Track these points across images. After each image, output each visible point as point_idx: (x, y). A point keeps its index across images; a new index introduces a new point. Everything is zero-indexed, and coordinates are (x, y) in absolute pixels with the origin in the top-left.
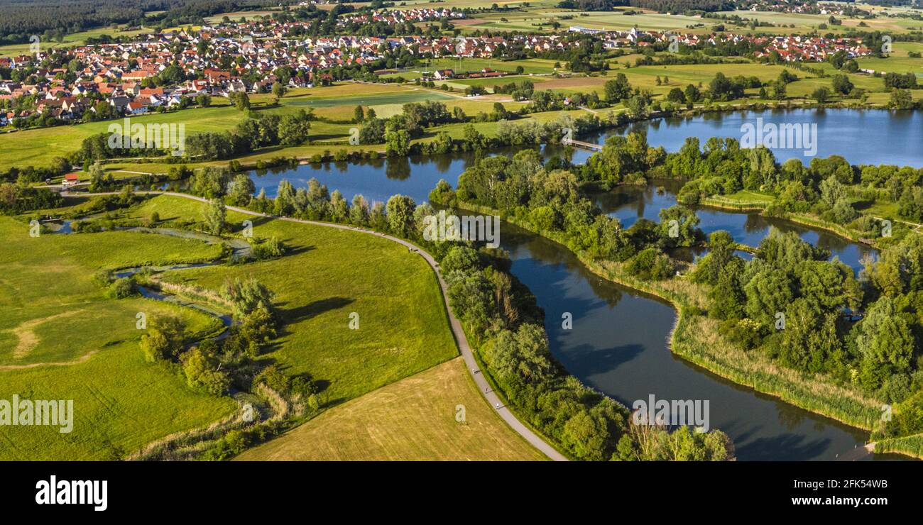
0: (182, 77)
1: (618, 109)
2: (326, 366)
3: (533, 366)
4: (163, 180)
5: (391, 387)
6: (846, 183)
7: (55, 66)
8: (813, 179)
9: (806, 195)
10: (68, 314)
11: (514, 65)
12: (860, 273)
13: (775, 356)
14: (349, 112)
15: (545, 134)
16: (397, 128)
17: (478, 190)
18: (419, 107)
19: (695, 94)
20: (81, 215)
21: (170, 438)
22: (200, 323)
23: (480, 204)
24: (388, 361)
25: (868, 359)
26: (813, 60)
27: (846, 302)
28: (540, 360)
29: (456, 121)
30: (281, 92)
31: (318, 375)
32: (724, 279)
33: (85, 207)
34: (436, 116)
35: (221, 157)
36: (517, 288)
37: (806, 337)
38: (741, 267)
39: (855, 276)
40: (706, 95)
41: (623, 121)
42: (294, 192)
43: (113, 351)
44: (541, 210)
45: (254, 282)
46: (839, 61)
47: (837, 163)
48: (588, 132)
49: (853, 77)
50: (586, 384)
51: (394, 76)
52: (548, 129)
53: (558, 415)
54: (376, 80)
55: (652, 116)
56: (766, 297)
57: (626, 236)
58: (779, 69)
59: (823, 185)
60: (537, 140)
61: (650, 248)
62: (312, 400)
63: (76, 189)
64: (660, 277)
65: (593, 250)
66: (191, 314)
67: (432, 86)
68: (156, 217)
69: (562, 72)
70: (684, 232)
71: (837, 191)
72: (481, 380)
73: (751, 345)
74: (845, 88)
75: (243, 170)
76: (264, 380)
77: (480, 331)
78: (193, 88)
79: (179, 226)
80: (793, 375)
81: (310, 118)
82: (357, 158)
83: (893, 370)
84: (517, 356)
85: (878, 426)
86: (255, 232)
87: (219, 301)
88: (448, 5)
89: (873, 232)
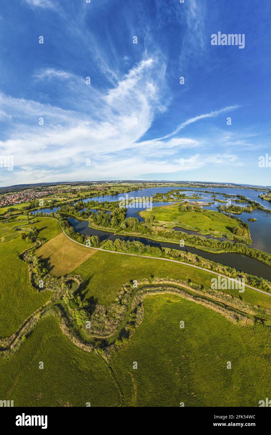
0: (21, 199)
1: (79, 198)
2: (45, 236)
3: (72, 232)
4: (19, 214)
5: (54, 238)
6: (107, 204)
7: (2, 199)
8: (103, 204)
9: (103, 206)
10: (8, 235)
11: (65, 194)
13: (102, 226)
16: (51, 203)
17: (62, 210)
18: (53, 200)
19: (88, 195)
21: (26, 250)
22: (27, 233)
24: (54, 234)
25: (113, 224)
26: (102, 190)
27: (109, 218)
29: (58, 202)
30: (35, 200)
31: (44, 238)
32: (94, 217)
33: (9, 219)
34: (56, 201)
35: (27, 210)
36: (69, 222)
37: (105, 223)
38: (96, 216)
39: (110, 215)
41: (80, 200)
42: (38, 213)
43: (16, 239)
44: (71, 212)
45: (34, 226)
46: (105, 190)
47: (106, 202)
48: (75, 201)
50: (79, 233)
51: (50, 197)
52: (70, 202)
53: (77, 237)
54: (47, 197)
55: (83, 199)
56: (100, 219)
57: (81, 214)
58: (98, 191)
61: (85, 215)
62: (44, 241)
63: (7, 216)
64: (86, 218)
65: (78, 216)
66: (26, 232)
67: (55, 197)
68: (19, 219)
69: (71, 194)
70: (89, 212)
72: (66, 235)
73: (99, 225)
74: (106, 193)
75: (30, 211)
76: (37, 240)
77: (65, 228)
79: (22, 220)
80: (104, 228)
82: (46, 208)
83: (116, 225)
84: (70, 231)
85: (115, 232)
86: (33, 219)
87: (29, 230)
88: (56, 186)
89: (111, 209)
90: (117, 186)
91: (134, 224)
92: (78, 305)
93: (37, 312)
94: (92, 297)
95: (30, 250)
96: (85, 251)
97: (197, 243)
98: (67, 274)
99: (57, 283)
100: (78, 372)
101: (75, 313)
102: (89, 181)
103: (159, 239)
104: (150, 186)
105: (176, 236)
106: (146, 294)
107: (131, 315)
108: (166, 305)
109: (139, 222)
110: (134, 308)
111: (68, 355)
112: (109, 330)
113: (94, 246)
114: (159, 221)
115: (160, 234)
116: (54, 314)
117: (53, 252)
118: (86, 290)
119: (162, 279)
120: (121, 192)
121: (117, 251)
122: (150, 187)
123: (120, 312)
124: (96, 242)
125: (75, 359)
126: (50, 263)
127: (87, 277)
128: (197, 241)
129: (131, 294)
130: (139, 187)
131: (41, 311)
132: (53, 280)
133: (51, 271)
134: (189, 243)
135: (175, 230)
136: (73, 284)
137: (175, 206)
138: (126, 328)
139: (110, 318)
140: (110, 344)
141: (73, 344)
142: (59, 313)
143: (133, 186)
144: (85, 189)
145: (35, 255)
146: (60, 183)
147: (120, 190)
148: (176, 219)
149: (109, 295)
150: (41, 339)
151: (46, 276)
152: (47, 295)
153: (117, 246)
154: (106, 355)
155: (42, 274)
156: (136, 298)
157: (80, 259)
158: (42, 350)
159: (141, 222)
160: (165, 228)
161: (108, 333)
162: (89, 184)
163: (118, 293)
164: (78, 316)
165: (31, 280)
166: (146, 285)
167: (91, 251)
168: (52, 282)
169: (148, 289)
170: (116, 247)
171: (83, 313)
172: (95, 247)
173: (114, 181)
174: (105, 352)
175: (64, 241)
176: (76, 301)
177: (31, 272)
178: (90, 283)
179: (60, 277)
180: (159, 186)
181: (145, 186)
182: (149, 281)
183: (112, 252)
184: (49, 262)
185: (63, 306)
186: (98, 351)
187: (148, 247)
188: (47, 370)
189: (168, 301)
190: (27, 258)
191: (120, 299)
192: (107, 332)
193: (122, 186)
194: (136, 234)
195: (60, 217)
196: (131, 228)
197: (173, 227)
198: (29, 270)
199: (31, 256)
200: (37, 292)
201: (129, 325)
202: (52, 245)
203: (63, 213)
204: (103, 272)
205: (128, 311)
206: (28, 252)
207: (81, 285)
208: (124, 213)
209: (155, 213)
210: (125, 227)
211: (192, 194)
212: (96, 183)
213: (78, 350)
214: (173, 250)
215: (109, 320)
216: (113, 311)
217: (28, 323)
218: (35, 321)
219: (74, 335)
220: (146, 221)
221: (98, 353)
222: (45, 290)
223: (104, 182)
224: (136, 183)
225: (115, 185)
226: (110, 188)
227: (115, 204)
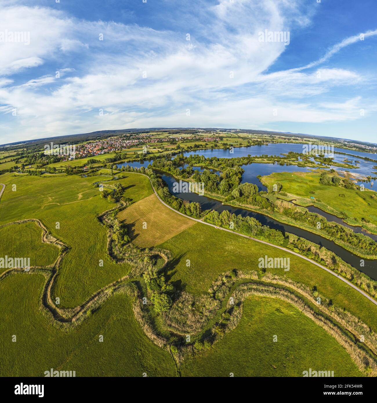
0: (104, 149)
1: (179, 150)
2: (132, 196)
3: (167, 194)
4: (102, 167)
5: (143, 199)
6: (217, 161)
7: (82, 148)
8: (211, 161)
9: (210, 163)
10: (87, 191)
11: (161, 144)
12: (220, 176)
13: (206, 190)
14: (133, 153)
15: (166, 155)
16: (141, 155)
17: (155, 165)
18: (145, 151)
19: (191, 147)
20: (88, 174)
21: (107, 211)
22: (110, 191)
24: (142, 195)
25: (221, 190)
26: (211, 141)
27: (217, 180)
28: (168, 193)
29: (151, 154)
30: (121, 150)
31: (131, 198)
32: (197, 178)
33: (88, 172)
34: (148, 153)
35: (111, 162)
36: (163, 181)
37: (211, 186)
38: (200, 175)
40: (193, 147)
41: (180, 152)
42: (124, 167)
43: (96, 197)
44: (166, 168)
45: (119, 183)
46: (215, 141)
47: (215, 158)
48: (174, 154)
49: (217, 144)
50: (176, 196)
51: (140, 146)
53: (171, 202)
54: (137, 147)
55: (184, 151)
56: (204, 180)
57: (181, 171)
58: (205, 143)
59: (213, 162)
61: (185, 173)
62: (130, 202)
63: (87, 169)
64: (187, 178)
65: (176, 174)
66: (108, 189)
67: (147, 148)
68: (101, 173)
69: (169, 144)
70: (190, 170)
71: (215, 163)
72: (158, 197)
74: (216, 146)
75: (115, 164)
76: (122, 200)
77: (158, 189)
78: (106, 150)
79: (105, 174)
80: (209, 193)
81: (126, 154)
82: (135, 161)
83: (226, 191)
84: (164, 192)
85: (224, 200)
86: (118, 175)
87: (113, 187)
88: (149, 134)
89: (222, 169)
90: (233, 136)
91: (252, 193)
92: (161, 287)
93: (110, 287)
94: (180, 281)
95: (111, 212)
96: (180, 220)
97: (338, 236)
98: (153, 247)
99: (140, 256)
100: (141, 366)
101: (154, 297)
102: (194, 128)
103: (284, 220)
104: (280, 140)
105: (309, 220)
106: (250, 292)
107: (223, 315)
108: (273, 313)
109: (259, 192)
110: (230, 307)
111: (134, 343)
112: (191, 326)
113: (192, 216)
114: (288, 194)
115: (287, 213)
116: (129, 293)
117: (139, 217)
118: (174, 270)
119: (276, 277)
120: (237, 145)
121: (223, 228)
122: (281, 142)
123: (211, 308)
124: (197, 212)
125: (141, 350)
126: (134, 230)
127: (178, 255)
128: (339, 232)
129: (230, 288)
130: (265, 140)
131: (114, 285)
132: (135, 251)
133: (134, 240)
134: (327, 233)
135: (309, 211)
136: (159, 261)
137: (315, 174)
138: (213, 331)
139: (196, 312)
140: (188, 344)
141: (144, 332)
142: (136, 292)
143: (255, 138)
144: (187, 139)
145: (117, 218)
146: (155, 129)
147: (236, 142)
148: (314, 195)
149: (201, 283)
150: (108, 318)
151: (127, 245)
152: (125, 268)
153: (223, 220)
154: (180, 356)
155: (122, 242)
156: (236, 295)
157: (172, 230)
158: (107, 330)
159: (262, 191)
160: (296, 205)
161: (189, 330)
162: (194, 132)
163: (213, 282)
164: (158, 301)
165: (109, 248)
166: (252, 280)
167: (189, 222)
168: (133, 254)
169: (255, 287)
170: (221, 221)
171: (164, 298)
172: (194, 218)
173: (228, 129)
174: (178, 353)
175: (154, 204)
176: (158, 281)
177: (110, 238)
178: (180, 263)
179: (145, 249)
180: (294, 141)
181: (273, 139)
182: (259, 275)
183: (215, 227)
184: (133, 228)
185: (142, 285)
186: (171, 349)
187: (266, 228)
188: (107, 354)
189: (277, 310)
190: (107, 221)
191: (214, 291)
192: (187, 328)
193: (239, 137)
194: (252, 207)
195: (152, 173)
196: (246, 198)
197: (307, 205)
198: (108, 236)
199: (112, 218)
200: (114, 263)
201: (218, 327)
202: (139, 208)
203: (157, 168)
204: (199, 251)
205: (221, 308)
206: (109, 214)
207: (168, 263)
208: (240, 176)
209: (284, 181)
210: (238, 196)
211: (344, 160)
212: (203, 130)
213: (148, 341)
214: (302, 239)
215: (194, 314)
216: (202, 304)
217: (97, 297)
218: (106, 296)
219: (147, 322)
220: (269, 191)
221: (171, 351)
222: (124, 262)
223: (214, 130)
224: (260, 135)
225: (230, 135)
226: (222, 139)
227: (228, 162)
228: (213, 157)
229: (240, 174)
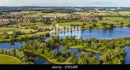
6: (96, 43)
8: (90, 42)
9: (89, 45)
11: (34, 24)
12: (99, 59)
14: (3, 33)
15: (40, 36)
16: (12, 36)
17: (27, 47)
18: (16, 32)
23: (28, 50)
26: (89, 21)
29: (23, 34)
34: (19, 33)
38: (77, 59)
39: (98, 59)
44: (40, 50)
46: (93, 21)
47: (94, 39)
49: (96, 24)
51: (11, 26)
52: (40, 35)
54: (8, 27)
57: (56, 54)
58: (83, 23)
59: (92, 43)
60: (38, 37)
61: (60, 56)
64: (62, 62)
65: (50, 57)
67: (18, 28)
69: (43, 25)
70: (66, 53)
71: (94, 44)
74: (95, 26)
82: (4, 42)
88: (21, 12)
89: (101, 51)
90: (113, 15)
102: (71, 7)
120: (118, 24)
144: (63, 19)
147: (116, 21)
162: (70, 11)
173: (107, 8)
193: (120, 16)
195: (23, 56)
203: (29, 51)
208: (122, 58)
212: (80, 9)
223: (93, 9)
225: (110, 14)
226: (102, 18)
227: (109, 44)
228: (92, 38)
229: (122, 56)
